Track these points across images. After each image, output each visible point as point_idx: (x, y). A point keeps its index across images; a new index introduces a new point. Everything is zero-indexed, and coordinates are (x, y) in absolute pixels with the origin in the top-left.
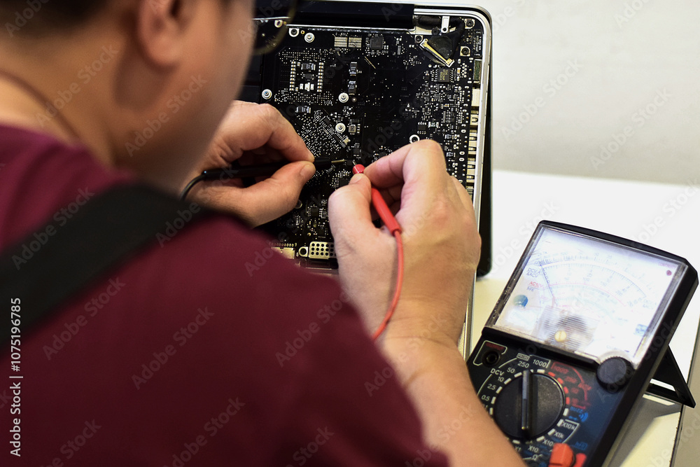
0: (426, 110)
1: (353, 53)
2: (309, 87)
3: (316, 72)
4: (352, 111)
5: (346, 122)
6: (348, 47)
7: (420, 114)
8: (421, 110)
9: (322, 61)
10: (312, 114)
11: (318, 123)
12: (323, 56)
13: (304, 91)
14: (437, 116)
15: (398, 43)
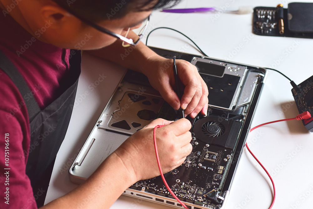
0: (188, 186)
1: (216, 171)
2: (207, 156)
3: (212, 159)
4: (194, 166)
5: (191, 164)
6: (219, 169)
7: (187, 184)
8: (189, 185)
9: (215, 161)
10: (196, 155)
11: (193, 157)
12: (217, 162)
13: (206, 155)
14: (185, 189)
15: (217, 183)
